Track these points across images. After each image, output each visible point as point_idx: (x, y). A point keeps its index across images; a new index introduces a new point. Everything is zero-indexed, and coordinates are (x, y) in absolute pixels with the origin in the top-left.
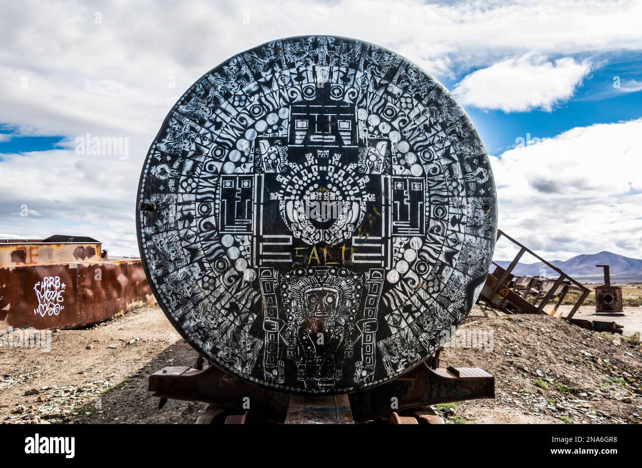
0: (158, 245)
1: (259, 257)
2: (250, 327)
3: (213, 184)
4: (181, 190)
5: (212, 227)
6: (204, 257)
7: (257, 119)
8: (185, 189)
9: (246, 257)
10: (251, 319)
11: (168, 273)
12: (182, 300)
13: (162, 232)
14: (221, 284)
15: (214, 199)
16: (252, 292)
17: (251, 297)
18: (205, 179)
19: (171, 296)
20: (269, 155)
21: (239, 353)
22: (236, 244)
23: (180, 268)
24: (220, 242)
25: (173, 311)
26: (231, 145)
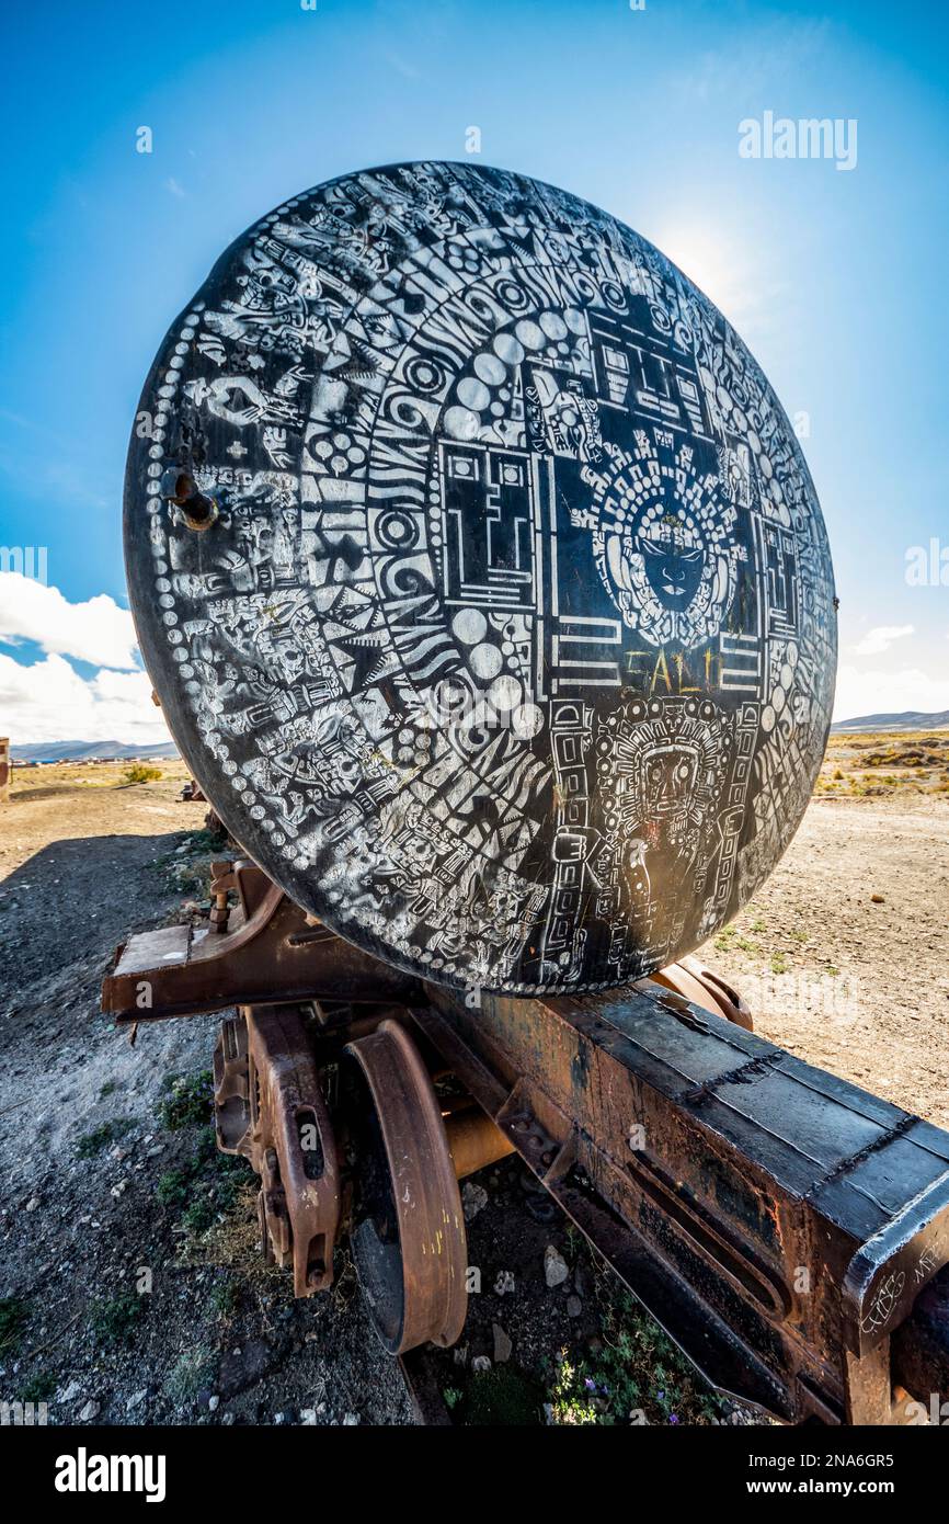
0: (234, 634)
1: (551, 673)
2: (521, 856)
3: (419, 462)
4: (311, 465)
5: (424, 588)
6: (400, 672)
7: (518, 314)
8: (327, 463)
9: (518, 673)
10: (525, 835)
11: (275, 724)
12: (323, 804)
13: (249, 593)
14: (452, 748)
15: (425, 506)
16: (532, 764)
17: (529, 779)
18: (393, 444)
19: (285, 795)
20: (560, 412)
21: (485, 930)
22: (493, 637)
23: (319, 707)
24: (448, 630)
25: (289, 841)
26: (460, 364)
